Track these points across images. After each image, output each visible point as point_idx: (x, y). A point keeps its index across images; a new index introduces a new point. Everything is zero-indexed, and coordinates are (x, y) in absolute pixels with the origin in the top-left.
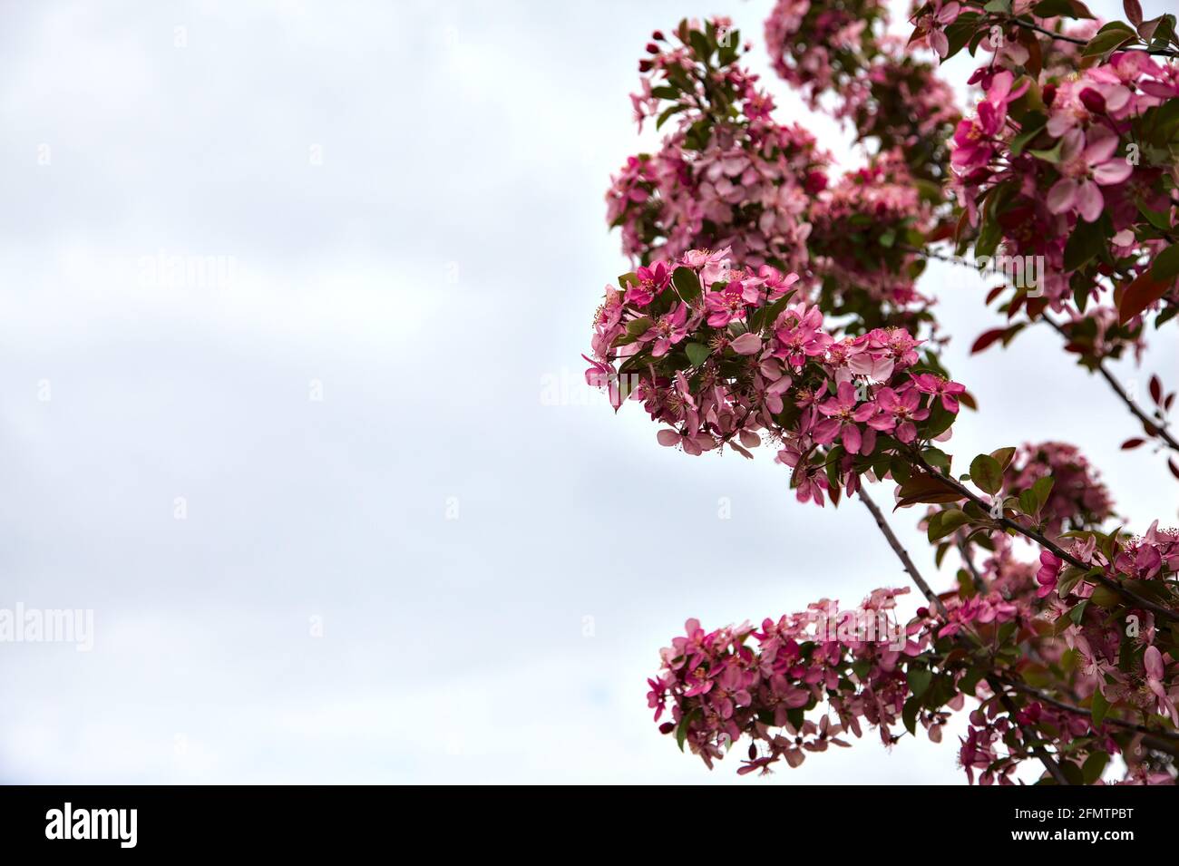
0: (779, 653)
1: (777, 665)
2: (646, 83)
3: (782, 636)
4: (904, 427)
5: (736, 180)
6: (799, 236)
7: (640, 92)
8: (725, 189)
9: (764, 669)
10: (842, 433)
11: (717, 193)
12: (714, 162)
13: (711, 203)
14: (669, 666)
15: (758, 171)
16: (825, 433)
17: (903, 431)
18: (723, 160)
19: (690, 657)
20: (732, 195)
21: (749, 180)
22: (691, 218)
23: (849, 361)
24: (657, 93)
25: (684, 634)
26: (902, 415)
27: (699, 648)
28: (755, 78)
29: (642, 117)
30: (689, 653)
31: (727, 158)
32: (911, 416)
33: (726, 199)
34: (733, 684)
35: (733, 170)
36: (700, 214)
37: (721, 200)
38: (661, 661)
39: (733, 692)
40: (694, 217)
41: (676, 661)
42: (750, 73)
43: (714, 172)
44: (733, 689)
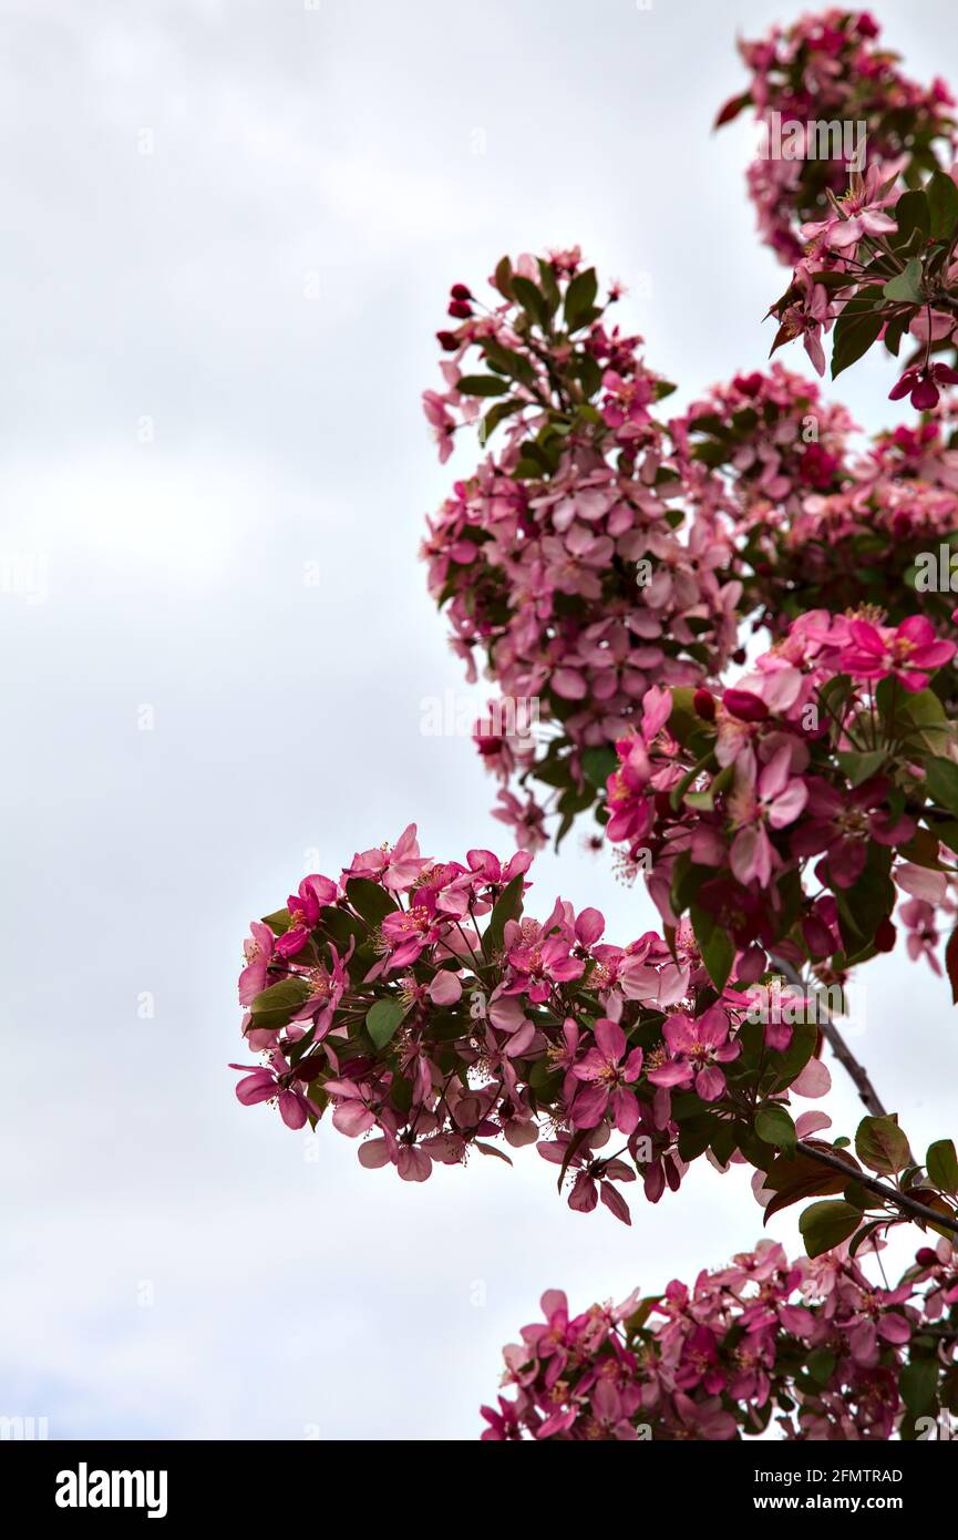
0: (685, 1348)
1: (684, 1370)
2: (450, 369)
3: (690, 1317)
4: (707, 1077)
5: (599, 527)
6: (724, 603)
7: (443, 387)
8: (582, 544)
9: (665, 1377)
10: (612, 1104)
11: (570, 554)
12: (562, 499)
13: (562, 569)
14: (516, 1379)
15: (634, 507)
16: (589, 1109)
17: (704, 1082)
18: (578, 495)
19: (545, 1363)
20: (594, 553)
21: (620, 525)
22: (535, 594)
23: (622, 980)
24: (470, 387)
25: (541, 1319)
26: (702, 1057)
27: (559, 1347)
28: (633, 342)
29: (449, 429)
30: (545, 1355)
31: (581, 489)
32: (715, 1057)
33: (583, 560)
34: (611, 1411)
35: (595, 509)
36: (550, 589)
37: (577, 563)
38: (505, 1368)
39: (613, 1425)
40: (541, 593)
41: (527, 1369)
42: (624, 335)
43: (562, 517)
44: (612, 1420)
